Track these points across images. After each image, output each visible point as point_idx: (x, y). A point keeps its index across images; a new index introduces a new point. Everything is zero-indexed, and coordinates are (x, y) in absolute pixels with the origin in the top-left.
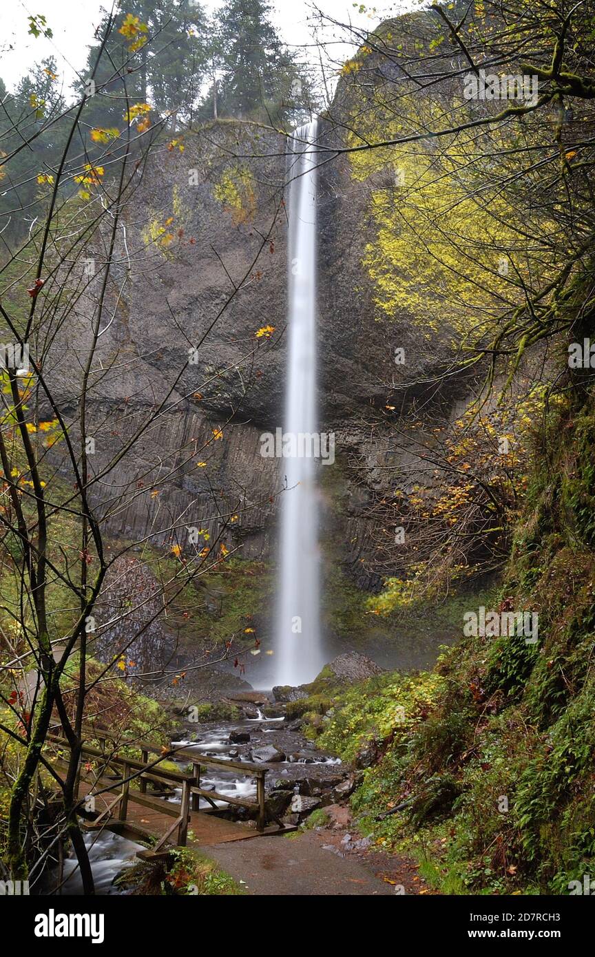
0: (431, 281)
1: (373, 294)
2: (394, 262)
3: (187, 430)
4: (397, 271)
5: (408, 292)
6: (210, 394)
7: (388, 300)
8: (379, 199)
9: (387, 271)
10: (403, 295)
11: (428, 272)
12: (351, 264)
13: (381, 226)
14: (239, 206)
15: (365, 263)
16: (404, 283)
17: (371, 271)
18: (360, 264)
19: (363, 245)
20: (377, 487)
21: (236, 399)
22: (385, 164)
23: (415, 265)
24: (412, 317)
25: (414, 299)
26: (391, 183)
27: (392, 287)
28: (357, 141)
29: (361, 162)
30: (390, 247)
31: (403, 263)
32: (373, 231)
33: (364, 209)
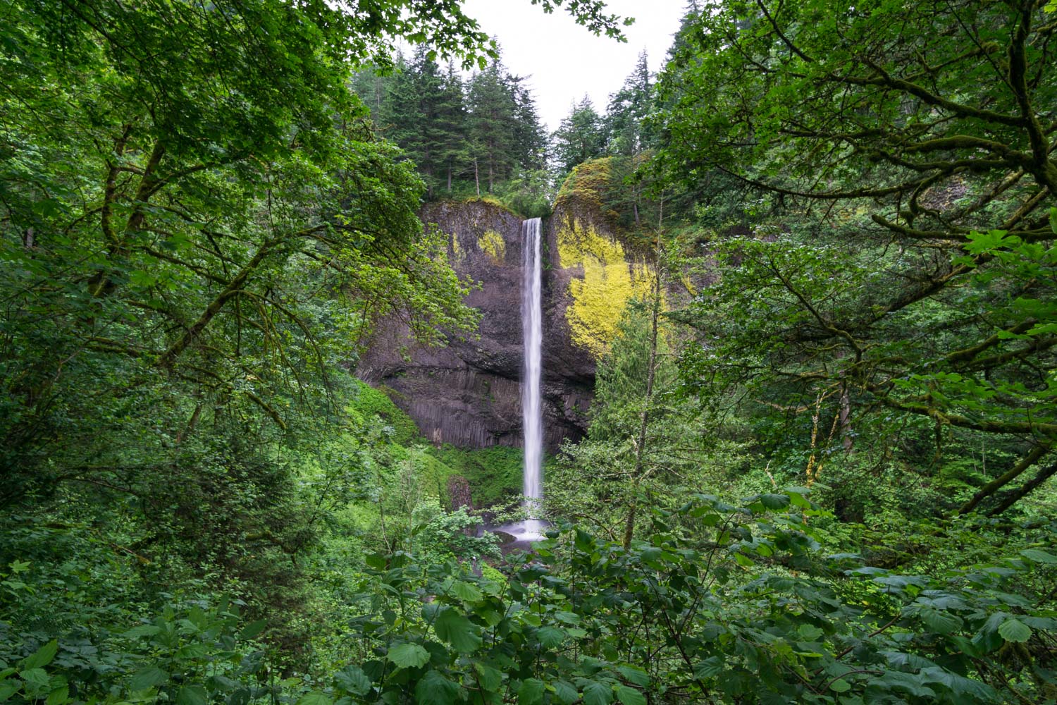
1: (570, 332)
2: (582, 319)
3: (468, 380)
4: (583, 324)
6: (480, 362)
7: (578, 337)
8: (575, 284)
9: (578, 323)
10: (586, 337)
11: (599, 328)
12: (559, 314)
13: (575, 299)
14: (494, 255)
15: (566, 316)
16: (586, 331)
17: (570, 321)
18: (564, 316)
19: (566, 306)
20: (571, 419)
21: (495, 366)
22: (579, 264)
23: (593, 323)
24: (590, 348)
25: (591, 341)
26: (581, 277)
27: (580, 331)
28: (565, 246)
29: (566, 258)
30: (579, 311)
31: (586, 321)
32: (571, 300)
33: (567, 287)
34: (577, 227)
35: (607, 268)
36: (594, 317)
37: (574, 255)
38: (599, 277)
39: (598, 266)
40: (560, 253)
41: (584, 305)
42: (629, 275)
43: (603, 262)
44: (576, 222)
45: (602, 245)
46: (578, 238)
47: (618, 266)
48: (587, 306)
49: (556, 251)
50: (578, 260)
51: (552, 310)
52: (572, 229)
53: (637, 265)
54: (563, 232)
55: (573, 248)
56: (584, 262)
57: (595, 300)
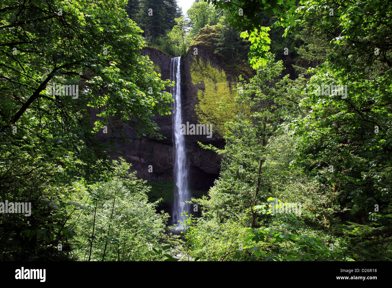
0: (213, 119)
1: (197, 119)
2: (203, 111)
3: (141, 145)
4: (204, 114)
5: (207, 120)
7: (201, 121)
8: (199, 93)
9: (201, 114)
10: (206, 121)
11: (213, 117)
12: (191, 109)
13: (200, 101)
15: (195, 110)
16: (206, 118)
17: (197, 113)
18: (194, 110)
19: (195, 104)
20: (197, 165)
23: (209, 114)
26: (203, 89)
27: (203, 118)
28: (194, 72)
29: (195, 79)
30: (202, 107)
31: (206, 112)
32: (197, 102)
33: (195, 94)
34: (201, 62)
35: (217, 84)
36: (210, 111)
37: (199, 77)
38: (212, 89)
39: (212, 84)
40: (192, 76)
41: (205, 104)
42: (228, 88)
43: (215, 81)
44: (200, 60)
45: (214, 72)
46: (201, 68)
47: (223, 83)
48: (207, 105)
49: (190, 75)
50: (201, 80)
51: (187, 107)
52: (198, 63)
53: (233, 83)
54: (193, 64)
55: (199, 73)
56: (205, 81)
57: (211, 101)
